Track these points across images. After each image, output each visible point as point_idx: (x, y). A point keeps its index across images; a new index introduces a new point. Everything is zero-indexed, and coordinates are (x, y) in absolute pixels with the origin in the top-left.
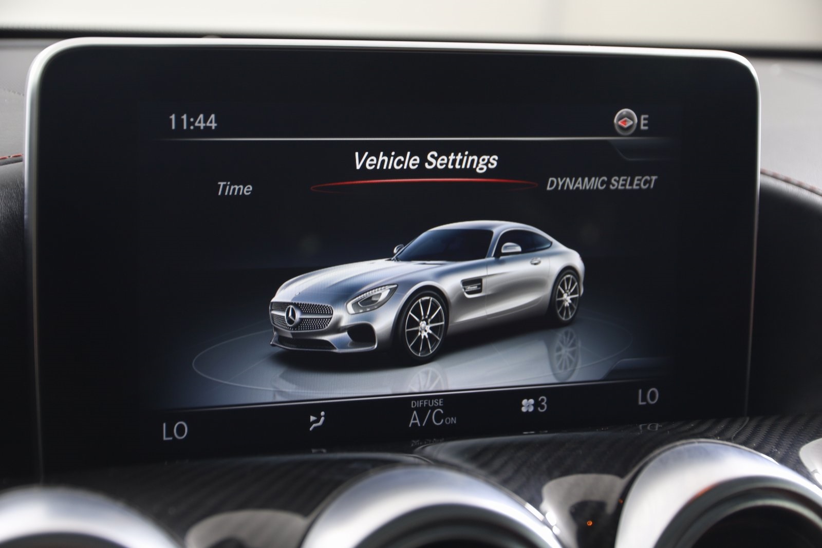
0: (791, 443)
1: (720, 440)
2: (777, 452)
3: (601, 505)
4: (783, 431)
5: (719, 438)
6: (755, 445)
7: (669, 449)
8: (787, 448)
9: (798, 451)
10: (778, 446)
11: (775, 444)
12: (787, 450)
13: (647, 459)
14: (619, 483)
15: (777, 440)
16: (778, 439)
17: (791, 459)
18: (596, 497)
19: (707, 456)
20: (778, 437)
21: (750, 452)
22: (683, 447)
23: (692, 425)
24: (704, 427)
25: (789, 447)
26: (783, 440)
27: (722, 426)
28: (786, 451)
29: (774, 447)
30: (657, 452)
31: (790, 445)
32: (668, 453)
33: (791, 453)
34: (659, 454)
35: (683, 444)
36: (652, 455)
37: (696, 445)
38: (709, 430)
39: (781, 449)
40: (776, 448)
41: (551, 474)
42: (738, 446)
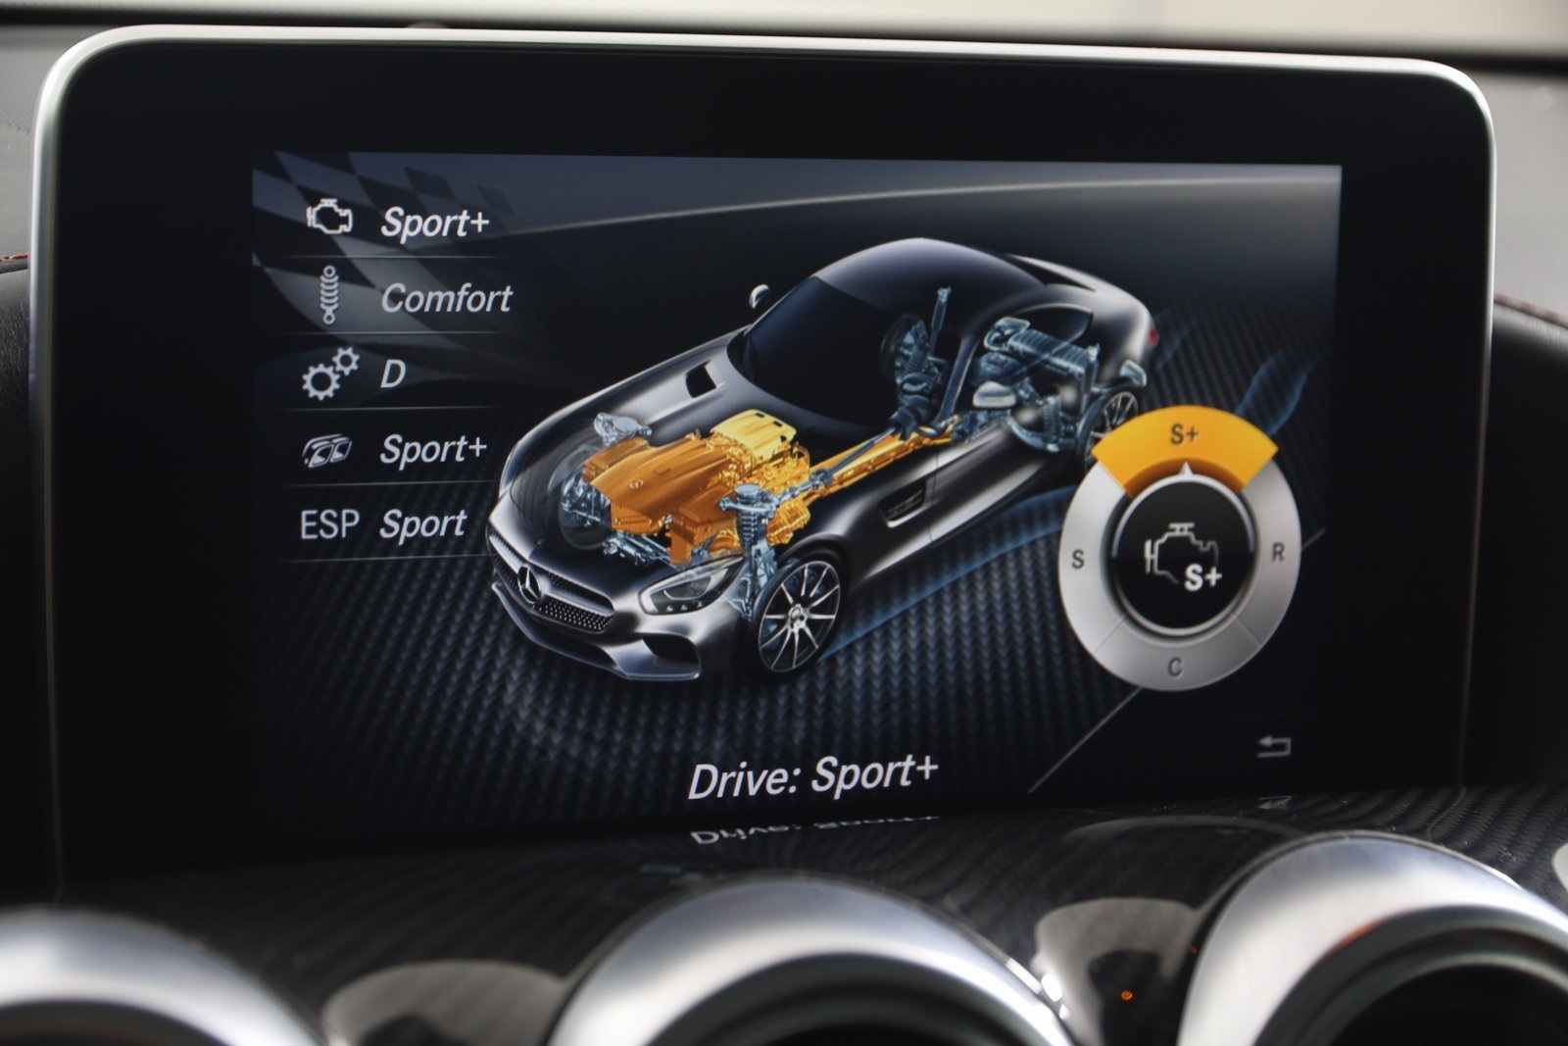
0: (1540, 840)
1: (1396, 832)
2: (1510, 858)
3: (1151, 960)
4: (1525, 815)
5: (1394, 829)
6: (1466, 843)
7: (1292, 849)
8: (1531, 850)
9: (1551, 855)
10: (1512, 846)
11: (1507, 843)
12: (1531, 853)
13: (1246, 869)
14: (1190, 918)
15: (1513, 834)
16: (1514, 831)
17: (1538, 872)
18: (1142, 945)
19: (1365, 865)
20: (1515, 828)
21: (1454, 857)
22: (1319, 847)
23: (1345, 802)
24: (1369, 806)
25: (1535, 849)
26: (1524, 835)
27: (1404, 805)
28: (1529, 855)
29: (1505, 849)
30: (1268, 854)
31: (1539, 844)
32: (1289, 857)
33: (1537, 861)
34: (1272, 859)
35: (1320, 841)
36: (1256, 862)
37: (1347, 841)
38: (1377, 812)
39: (1519, 853)
40: (1509, 850)
41: (1056, 898)
42: (1430, 845)
